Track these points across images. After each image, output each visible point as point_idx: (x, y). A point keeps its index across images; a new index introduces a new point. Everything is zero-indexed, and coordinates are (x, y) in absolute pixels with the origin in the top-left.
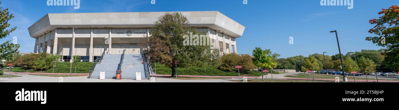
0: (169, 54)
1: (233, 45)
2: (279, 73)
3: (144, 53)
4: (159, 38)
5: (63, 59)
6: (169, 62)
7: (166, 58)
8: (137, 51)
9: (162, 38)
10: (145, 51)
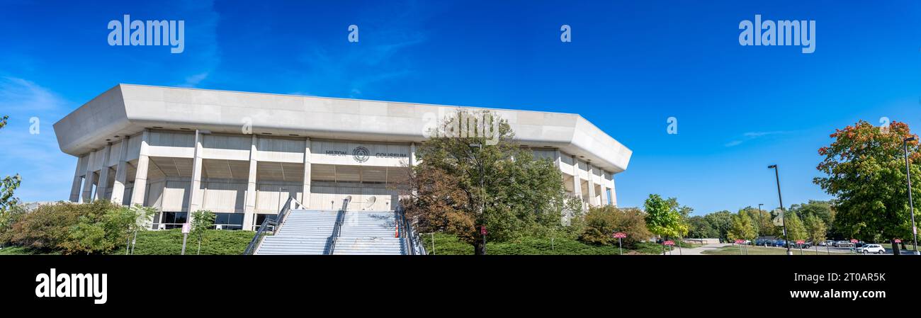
0: (466, 211)
1: (608, 189)
2: (693, 246)
3: (402, 208)
4: (441, 169)
5: (163, 222)
6: (466, 228)
7: (459, 219)
8: (383, 203)
9: (449, 170)
10: (406, 201)
